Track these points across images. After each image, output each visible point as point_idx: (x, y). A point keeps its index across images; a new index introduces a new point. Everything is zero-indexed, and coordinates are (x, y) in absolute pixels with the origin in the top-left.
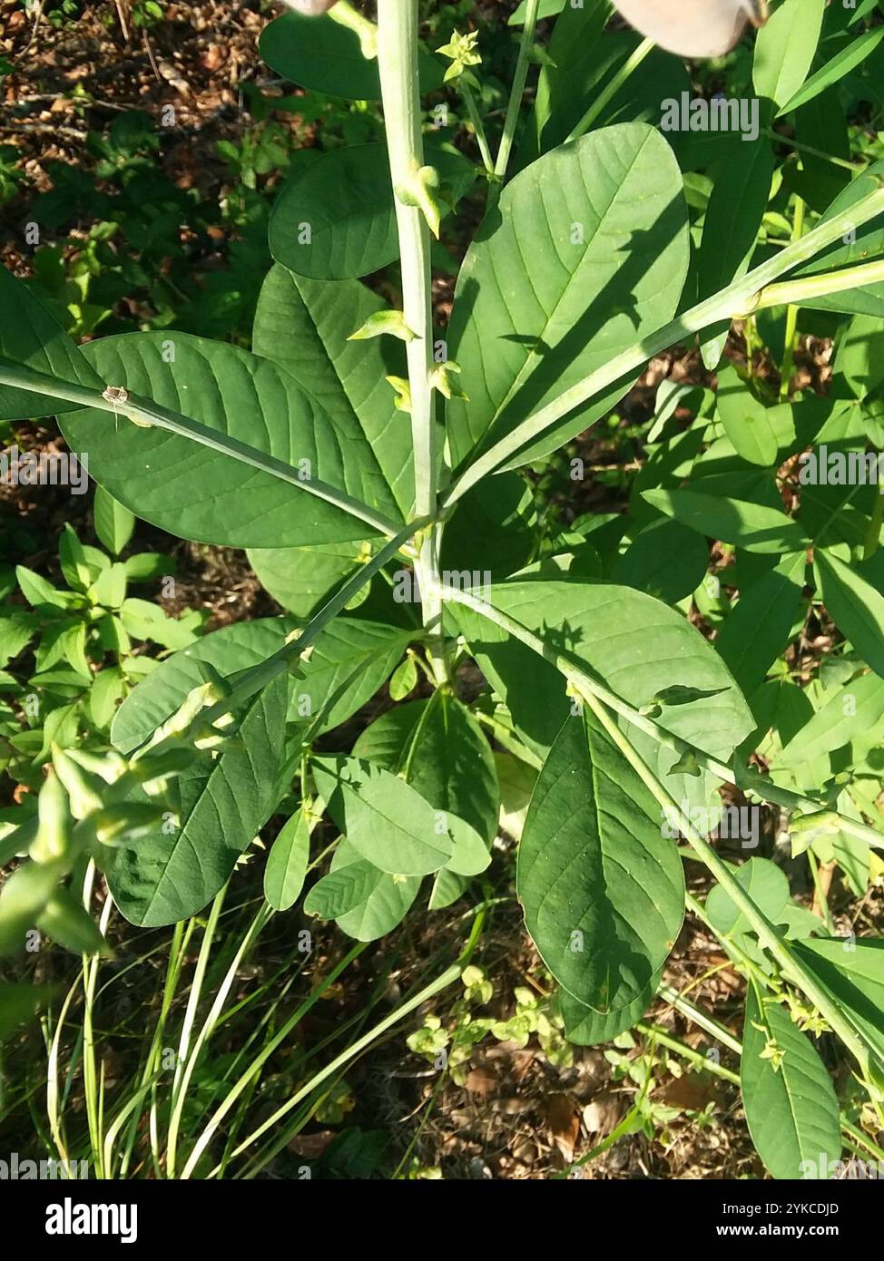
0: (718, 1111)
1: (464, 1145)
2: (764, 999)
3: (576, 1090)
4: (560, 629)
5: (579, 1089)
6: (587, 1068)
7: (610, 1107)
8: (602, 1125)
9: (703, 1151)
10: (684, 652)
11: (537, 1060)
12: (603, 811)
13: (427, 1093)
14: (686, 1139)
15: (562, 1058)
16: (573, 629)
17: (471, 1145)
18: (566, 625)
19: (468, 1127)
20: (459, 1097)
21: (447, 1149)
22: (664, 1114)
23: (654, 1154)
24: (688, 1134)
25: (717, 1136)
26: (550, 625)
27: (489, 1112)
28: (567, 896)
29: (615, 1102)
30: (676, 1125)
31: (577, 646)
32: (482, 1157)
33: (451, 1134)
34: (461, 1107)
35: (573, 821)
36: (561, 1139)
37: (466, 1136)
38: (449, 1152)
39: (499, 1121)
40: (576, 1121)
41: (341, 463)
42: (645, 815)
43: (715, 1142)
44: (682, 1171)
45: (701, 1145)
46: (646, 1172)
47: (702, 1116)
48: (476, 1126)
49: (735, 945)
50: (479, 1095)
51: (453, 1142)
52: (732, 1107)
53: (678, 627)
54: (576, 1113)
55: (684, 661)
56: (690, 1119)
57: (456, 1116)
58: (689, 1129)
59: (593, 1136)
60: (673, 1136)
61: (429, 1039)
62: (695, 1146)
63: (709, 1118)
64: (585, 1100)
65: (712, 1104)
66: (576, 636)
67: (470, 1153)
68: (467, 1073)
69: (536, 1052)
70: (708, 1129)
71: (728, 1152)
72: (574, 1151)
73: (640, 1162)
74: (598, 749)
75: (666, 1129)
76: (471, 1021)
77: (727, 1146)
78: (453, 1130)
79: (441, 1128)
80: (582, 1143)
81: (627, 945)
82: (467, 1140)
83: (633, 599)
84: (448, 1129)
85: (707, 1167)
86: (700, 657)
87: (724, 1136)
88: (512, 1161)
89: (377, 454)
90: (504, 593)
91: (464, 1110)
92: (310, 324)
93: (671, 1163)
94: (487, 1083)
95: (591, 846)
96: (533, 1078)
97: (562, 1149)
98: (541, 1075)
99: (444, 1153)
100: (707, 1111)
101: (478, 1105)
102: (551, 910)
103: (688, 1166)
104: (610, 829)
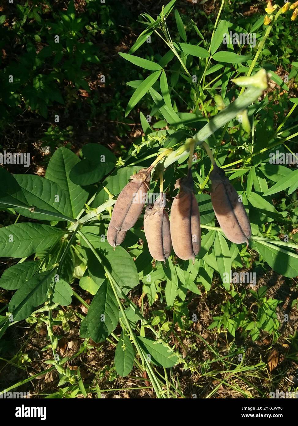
0: (103, 348)
1: (34, 348)
2: (125, 335)
3: (68, 337)
4: (103, 250)
5: (69, 337)
6: (72, 332)
7: (76, 342)
8: (72, 347)
9: (97, 357)
10: (129, 264)
11: (59, 328)
12: (107, 303)
13: (26, 333)
14: (93, 354)
15: (67, 329)
16: (107, 251)
17: (36, 348)
18: (105, 250)
19: (36, 343)
20: (35, 335)
21: (29, 348)
22: (90, 347)
23: (84, 356)
24: (94, 352)
25: (102, 354)
26: (101, 249)
27: (43, 340)
28: (96, 320)
29: (77, 341)
30: (92, 350)
31: (106, 255)
32: (38, 352)
33: (31, 344)
34: (35, 338)
35: (101, 304)
36: (61, 350)
37: (35, 346)
38: (29, 349)
39: (45, 343)
40: (66, 345)
41: (65, 205)
42: (114, 304)
43: (101, 355)
44: (90, 362)
45: (97, 356)
46: (81, 361)
47: (99, 348)
48: (38, 343)
49: (122, 320)
50: (41, 335)
51: (31, 347)
52: (107, 347)
53: (129, 259)
54: (66, 343)
55: (129, 266)
56: (96, 349)
57: (33, 340)
58: (95, 351)
59: (70, 350)
60: (91, 353)
61: (32, 320)
62: (95, 356)
63: (101, 349)
64: (70, 340)
65: (102, 346)
66: (107, 253)
67: (35, 350)
68: (40, 330)
69: (59, 326)
70: (100, 352)
71: (103, 358)
72: (64, 353)
73: (80, 358)
74: (108, 289)
75: (89, 351)
76: (44, 316)
77: (103, 357)
78: (31, 343)
79: (28, 343)
80: (66, 351)
81: (105, 330)
82: (35, 347)
83: (122, 250)
84: (30, 343)
85: (97, 361)
86: (132, 266)
87: (103, 354)
88: (46, 354)
89: (70, 194)
90: (93, 237)
91: (36, 339)
92: (63, 163)
93: (88, 359)
94: (44, 332)
95: (103, 310)
96: (57, 332)
97: (61, 352)
98: (59, 332)
99: (28, 349)
100: (101, 347)
101: (40, 338)
102: (92, 322)
103: (92, 360)
104: (107, 307)
